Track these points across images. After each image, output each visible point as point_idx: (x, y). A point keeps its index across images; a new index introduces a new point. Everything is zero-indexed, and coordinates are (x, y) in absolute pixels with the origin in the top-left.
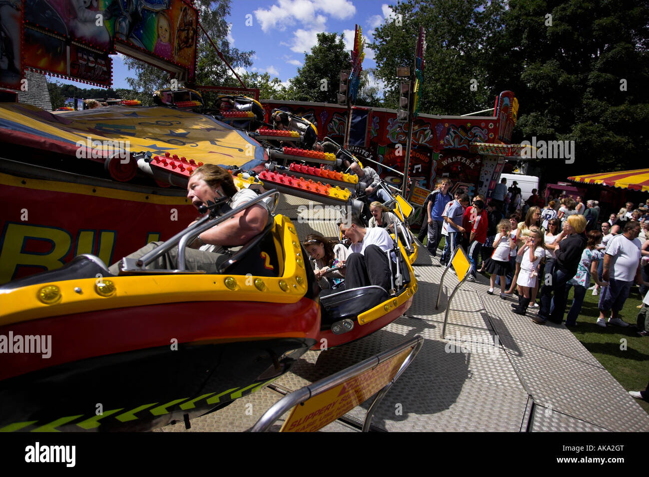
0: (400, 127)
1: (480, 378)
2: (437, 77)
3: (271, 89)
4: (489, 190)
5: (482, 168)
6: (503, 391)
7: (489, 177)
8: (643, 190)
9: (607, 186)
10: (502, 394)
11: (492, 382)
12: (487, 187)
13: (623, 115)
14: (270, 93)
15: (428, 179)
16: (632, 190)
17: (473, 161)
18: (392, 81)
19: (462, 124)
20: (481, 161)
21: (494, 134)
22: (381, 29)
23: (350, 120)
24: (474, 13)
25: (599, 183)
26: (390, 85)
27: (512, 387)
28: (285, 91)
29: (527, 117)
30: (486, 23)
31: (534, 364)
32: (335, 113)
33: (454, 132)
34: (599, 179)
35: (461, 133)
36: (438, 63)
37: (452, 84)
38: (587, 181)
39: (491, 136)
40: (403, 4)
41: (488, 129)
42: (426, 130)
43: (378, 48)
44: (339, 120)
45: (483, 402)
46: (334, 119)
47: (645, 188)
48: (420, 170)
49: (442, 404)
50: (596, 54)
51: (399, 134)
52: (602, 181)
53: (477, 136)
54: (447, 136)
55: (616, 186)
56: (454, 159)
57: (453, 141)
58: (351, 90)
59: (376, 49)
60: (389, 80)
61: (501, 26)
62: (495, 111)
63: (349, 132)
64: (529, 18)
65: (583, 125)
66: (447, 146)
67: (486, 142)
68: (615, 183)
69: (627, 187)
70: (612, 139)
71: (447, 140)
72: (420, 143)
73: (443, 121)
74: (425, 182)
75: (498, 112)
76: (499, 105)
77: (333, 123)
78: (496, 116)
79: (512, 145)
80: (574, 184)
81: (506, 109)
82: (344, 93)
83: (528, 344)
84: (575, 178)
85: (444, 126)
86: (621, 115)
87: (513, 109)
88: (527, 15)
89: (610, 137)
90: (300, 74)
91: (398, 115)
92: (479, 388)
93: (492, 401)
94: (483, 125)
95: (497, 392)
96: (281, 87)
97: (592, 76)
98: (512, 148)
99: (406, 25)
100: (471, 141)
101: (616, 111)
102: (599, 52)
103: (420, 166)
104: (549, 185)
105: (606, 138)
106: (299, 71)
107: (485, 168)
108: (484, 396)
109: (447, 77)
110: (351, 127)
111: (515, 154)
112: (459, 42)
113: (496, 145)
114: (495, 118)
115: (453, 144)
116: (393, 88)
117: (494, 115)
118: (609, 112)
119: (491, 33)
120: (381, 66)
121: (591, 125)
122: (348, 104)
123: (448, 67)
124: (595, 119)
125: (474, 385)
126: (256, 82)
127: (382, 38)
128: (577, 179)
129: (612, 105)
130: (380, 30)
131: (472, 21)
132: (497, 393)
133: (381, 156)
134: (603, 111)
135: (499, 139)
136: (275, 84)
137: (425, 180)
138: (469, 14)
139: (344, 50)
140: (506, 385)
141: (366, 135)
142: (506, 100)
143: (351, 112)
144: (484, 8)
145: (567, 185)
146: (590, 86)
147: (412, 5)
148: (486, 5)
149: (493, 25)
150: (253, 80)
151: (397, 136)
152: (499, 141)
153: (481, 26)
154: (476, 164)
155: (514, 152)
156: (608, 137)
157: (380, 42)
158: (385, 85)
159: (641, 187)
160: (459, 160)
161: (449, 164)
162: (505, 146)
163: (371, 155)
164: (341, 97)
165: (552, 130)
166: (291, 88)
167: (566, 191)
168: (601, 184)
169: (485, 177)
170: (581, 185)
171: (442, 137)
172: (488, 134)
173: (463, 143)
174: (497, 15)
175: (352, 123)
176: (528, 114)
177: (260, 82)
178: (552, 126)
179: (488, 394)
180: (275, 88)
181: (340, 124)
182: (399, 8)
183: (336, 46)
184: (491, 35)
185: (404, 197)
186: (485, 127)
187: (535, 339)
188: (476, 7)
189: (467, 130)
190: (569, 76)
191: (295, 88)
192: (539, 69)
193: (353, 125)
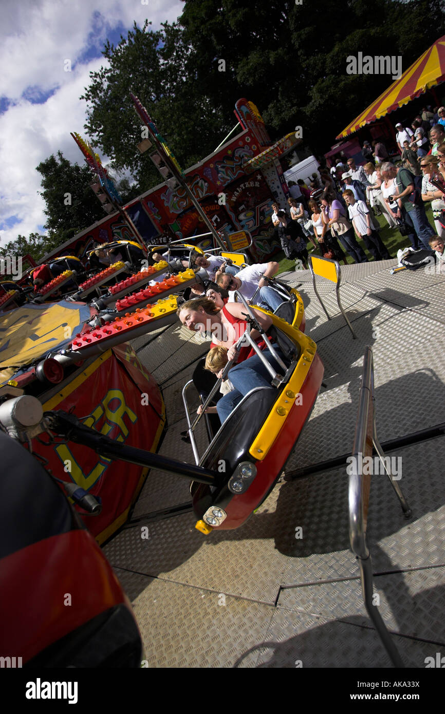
0: (175, 196)
1: (411, 345)
2: (169, 131)
3: (35, 247)
4: (285, 195)
5: (267, 180)
6: (437, 341)
7: (278, 183)
8: (401, 106)
9: (371, 123)
10: (438, 344)
11: (423, 340)
12: (283, 192)
13: (341, 55)
14: (36, 251)
15: (230, 222)
16: (393, 111)
17: (255, 180)
18: (134, 163)
19: (223, 155)
20: (261, 174)
21: (256, 145)
22: (89, 123)
23: (131, 221)
24: (158, 51)
25: (364, 125)
26: (135, 168)
27: (441, 333)
28: (48, 240)
29: (267, 112)
30: (175, 54)
31: (437, 302)
32: (111, 225)
33: (223, 167)
34: (361, 121)
35: (229, 164)
36: (162, 118)
37: (187, 128)
38: (353, 130)
39: (254, 148)
40: (90, 87)
41: (248, 144)
42: (198, 183)
43: (99, 142)
44: (120, 228)
45: (431, 361)
46: (114, 231)
47: (401, 103)
48: (219, 220)
49: (403, 388)
50: (283, 18)
51: (178, 202)
52: (365, 122)
53: (243, 157)
54: (220, 175)
55: (378, 117)
56: (239, 190)
57: (227, 175)
58: (111, 195)
59: (99, 145)
60: (130, 164)
61: (189, 48)
62: (242, 124)
63: (137, 232)
64: (207, 24)
65: (316, 86)
66: (225, 183)
67: (254, 156)
68: (375, 116)
69: (386, 112)
70: (347, 81)
71: (221, 178)
72: (201, 197)
73: (206, 164)
74: (230, 227)
75: (245, 123)
76: (241, 117)
77: (116, 234)
78: (245, 128)
79: (277, 143)
80: (344, 140)
81: (249, 116)
82: (107, 201)
83: (420, 291)
84: (342, 135)
85: (211, 168)
86: (339, 56)
87: (255, 113)
88: (203, 22)
89: (344, 80)
90: (50, 214)
91: (169, 186)
92: (418, 353)
93: (436, 354)
94: (241, 143)
95: (434, 344)
96: (41, 239)
97: (295, 39)
98: (278, 145)
99: (108, 104)
100: (241, 164)
101: (333, 56)
102: (284, 15)
103: (216, 217)
104: (326, 155)
105: (342, 84)
106: (46, 213)
107: (269, 179)
108: (427, 356)
109: (177, 125)
110: (136, 226)
111: (284, 149)
112: (164, 87)
113: (264, 153)
114: (246, 131)
115: (229, 178)
116: (139, 168)
117: (243, 128)
118: (329, 60)
119: (185, 60)
120: (114, 156)
121: (323, 81)
122: (118, 209)
123: (172, 116)
124: (322, 74)
125: (412, 354)
126: (17, 251)
127: (96, 131)
128: (344, 134)
129: (327, 53)
130: (89, 125)
131: (162, 61)
132: (435, 346)
133: (178, 232)
134: (324, 63)
135: (263, 146)
136: (34, 240)
137: (228, 225)
138: (155, 55)
139: (71, 165)
140: (434, 334)
141: (154, 224)
142: (244, 109)
143: (126, 213)
144: (163, 41)
145: (340, 145)
146: (299, 49)
147: (98, 82)
148: (163, 38)
149: (182, 52)
150: (12, 251)
151: (178, 205)
152: (264, 148)
153: (172, 60)
154: (259, 181)
155: (283, 148)
156: (343, 82)
157: (97, 136)
158: (131, 171)
159: (397, 105)
160: (244, 188)
161: (238, 198)
162: (272, 148)
163: (169, 237)
164: (107, 207)
165: (295, 108)
166: (51, 233)
167: (343, 150)
168: (366, 124)
169: (275, 186)
170: (351, 136)
171: (216, 179)
172: (251, 149)
173: (236, 171)
174: (178, 40)
175: (134, 222)
176: (266, 108)
177: (20, 248)
178: (293, 105)
179: (429, 352)
180: (37, 243)
181: (123, 231)
182: (90, 93)
183: (62, 167)
184: (186, 62)
185: (226, 251)
186: (244, 145)
187: (421, 284)
188: (155, 46)
189: (231, 158)
190: (276, 52)
191: (54, 230)
192: (247, 64)
193: (136, 223)
